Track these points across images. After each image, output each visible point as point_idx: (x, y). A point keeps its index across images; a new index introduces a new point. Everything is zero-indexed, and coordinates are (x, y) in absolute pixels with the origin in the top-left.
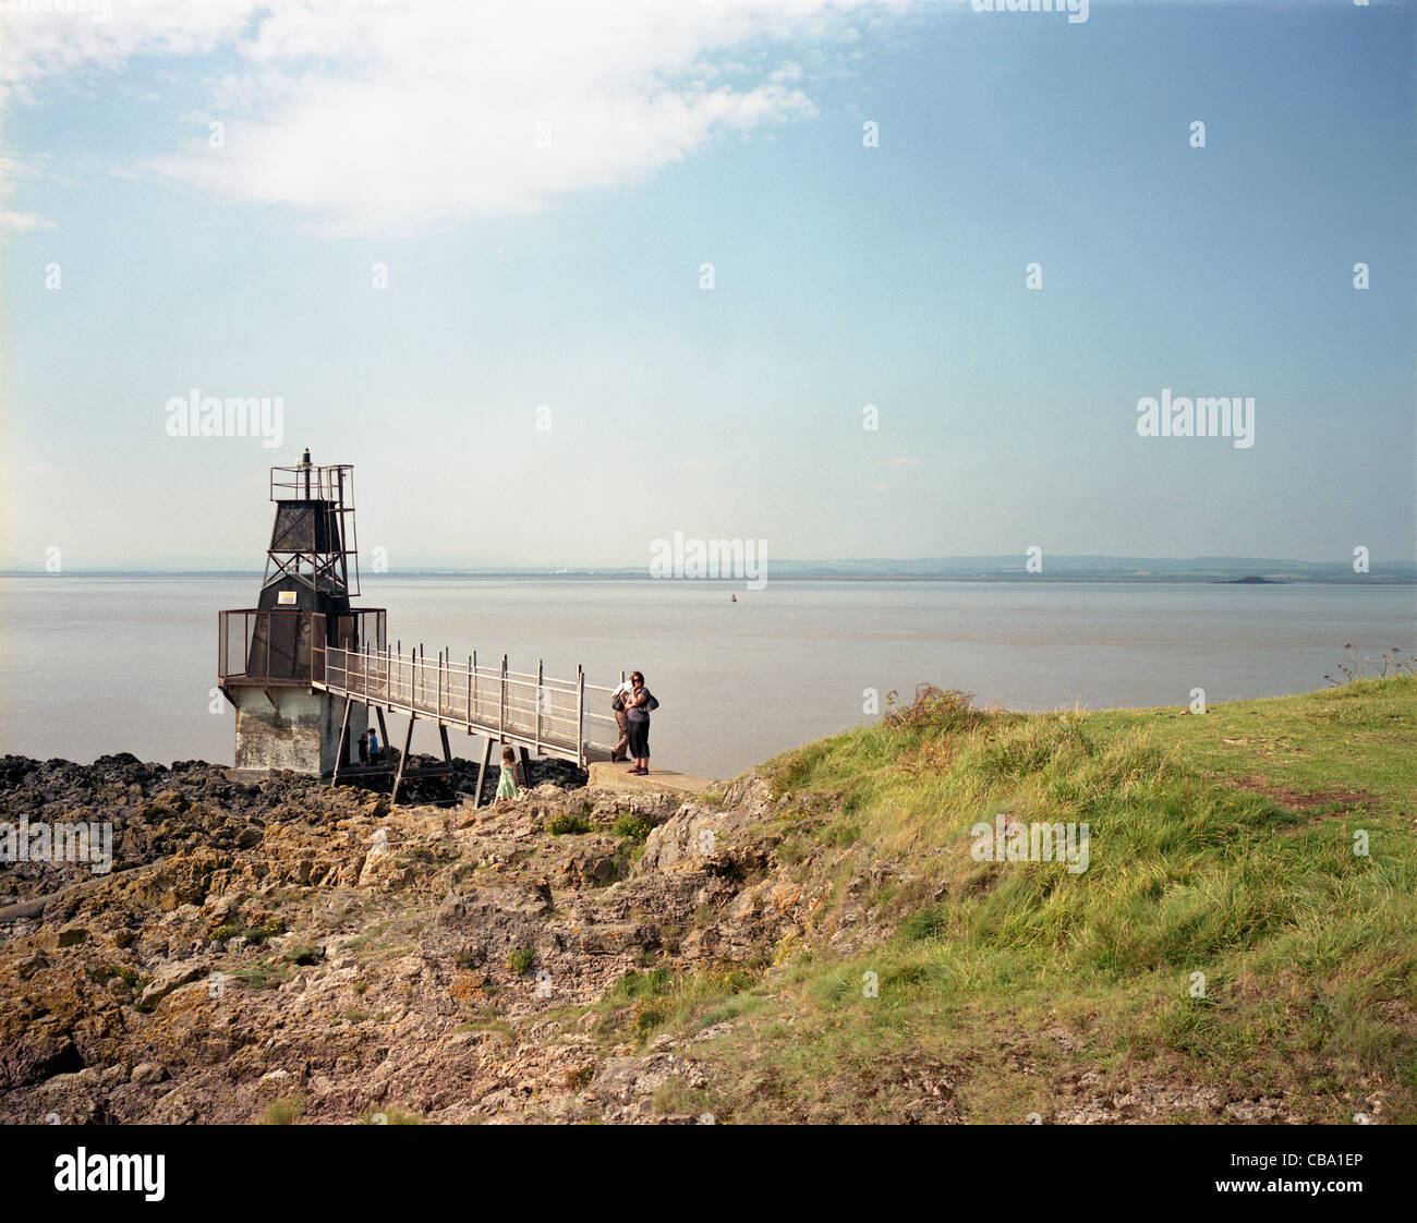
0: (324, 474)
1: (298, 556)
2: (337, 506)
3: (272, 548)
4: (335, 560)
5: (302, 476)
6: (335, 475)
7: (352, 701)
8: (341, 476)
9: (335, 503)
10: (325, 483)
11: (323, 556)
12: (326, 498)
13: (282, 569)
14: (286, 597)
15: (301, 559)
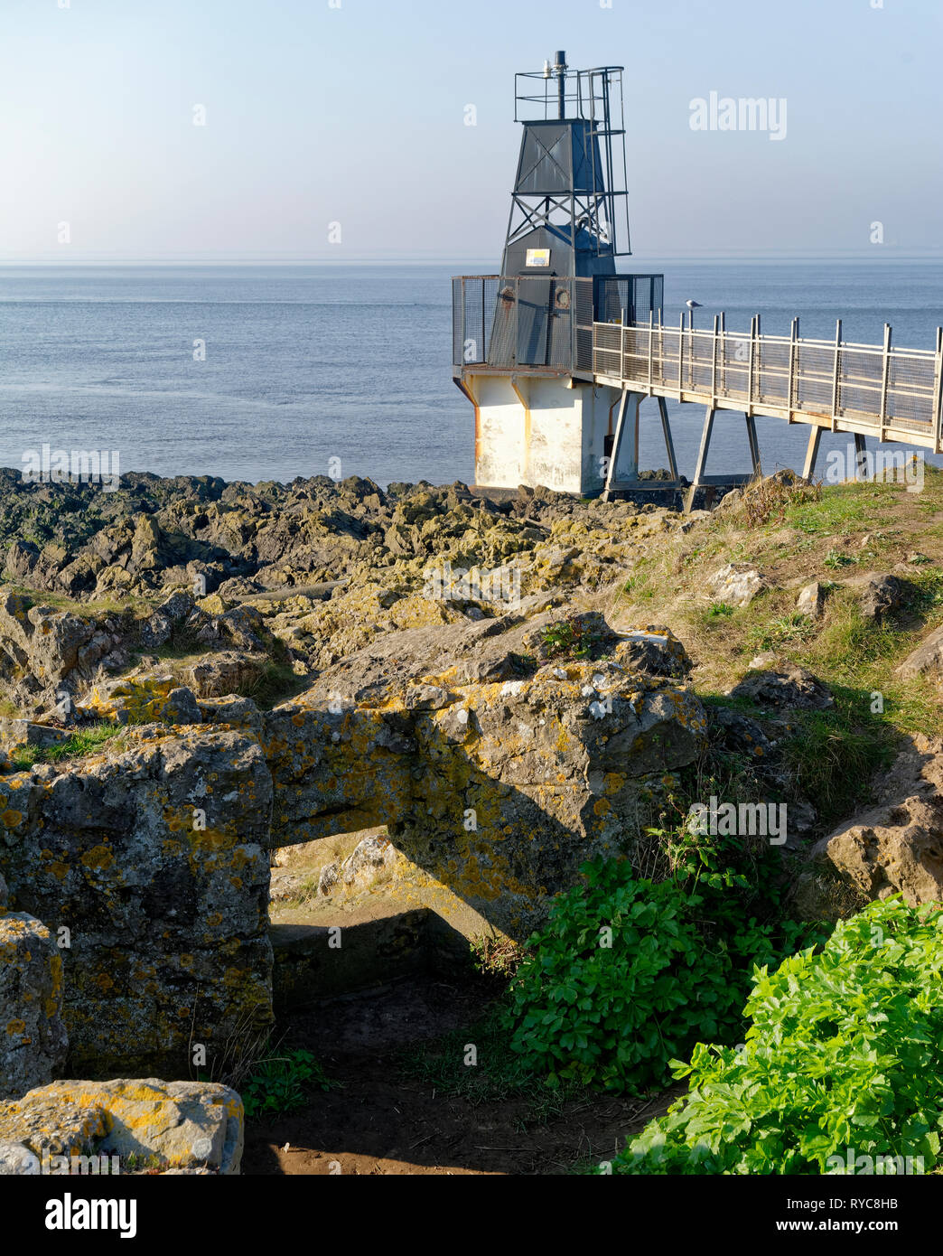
0: (585, 81)
1: (548, 200)
2: (601, 127)
3: (517, 188)
4: (597, 204)
5: (554, 86)
6: (598, 80)
7: (629, 393)
8: (606, 82)
9: (596, 123)
10: (586, 94)
11: (583, 199)
12: (588, 117)
13: (528, 218)
14: (537, 257)
15: (552, 205)
